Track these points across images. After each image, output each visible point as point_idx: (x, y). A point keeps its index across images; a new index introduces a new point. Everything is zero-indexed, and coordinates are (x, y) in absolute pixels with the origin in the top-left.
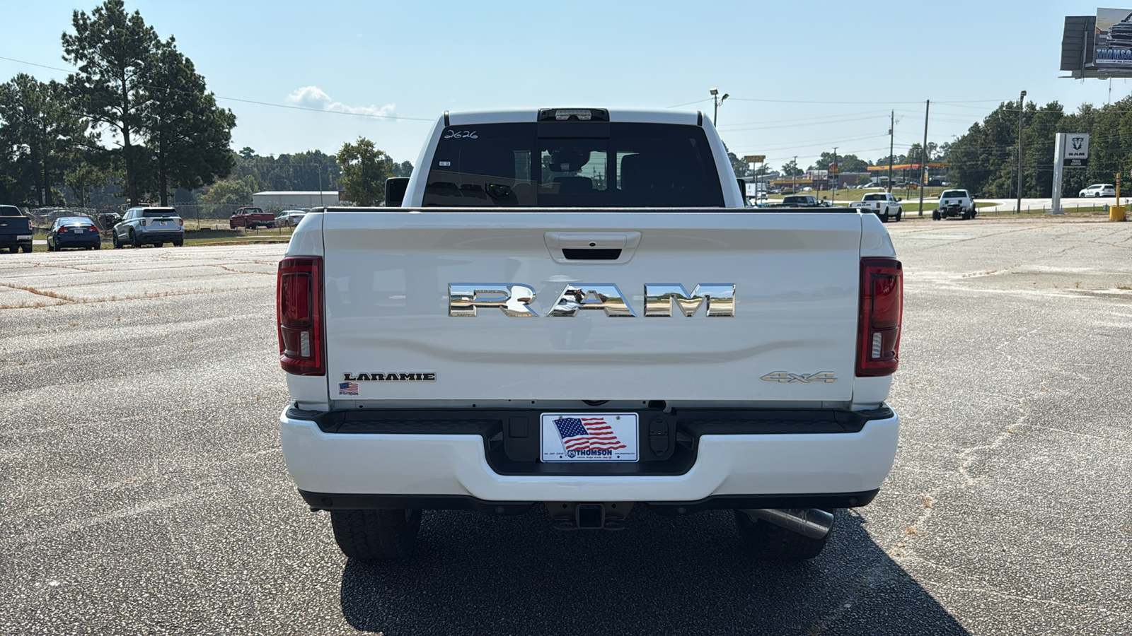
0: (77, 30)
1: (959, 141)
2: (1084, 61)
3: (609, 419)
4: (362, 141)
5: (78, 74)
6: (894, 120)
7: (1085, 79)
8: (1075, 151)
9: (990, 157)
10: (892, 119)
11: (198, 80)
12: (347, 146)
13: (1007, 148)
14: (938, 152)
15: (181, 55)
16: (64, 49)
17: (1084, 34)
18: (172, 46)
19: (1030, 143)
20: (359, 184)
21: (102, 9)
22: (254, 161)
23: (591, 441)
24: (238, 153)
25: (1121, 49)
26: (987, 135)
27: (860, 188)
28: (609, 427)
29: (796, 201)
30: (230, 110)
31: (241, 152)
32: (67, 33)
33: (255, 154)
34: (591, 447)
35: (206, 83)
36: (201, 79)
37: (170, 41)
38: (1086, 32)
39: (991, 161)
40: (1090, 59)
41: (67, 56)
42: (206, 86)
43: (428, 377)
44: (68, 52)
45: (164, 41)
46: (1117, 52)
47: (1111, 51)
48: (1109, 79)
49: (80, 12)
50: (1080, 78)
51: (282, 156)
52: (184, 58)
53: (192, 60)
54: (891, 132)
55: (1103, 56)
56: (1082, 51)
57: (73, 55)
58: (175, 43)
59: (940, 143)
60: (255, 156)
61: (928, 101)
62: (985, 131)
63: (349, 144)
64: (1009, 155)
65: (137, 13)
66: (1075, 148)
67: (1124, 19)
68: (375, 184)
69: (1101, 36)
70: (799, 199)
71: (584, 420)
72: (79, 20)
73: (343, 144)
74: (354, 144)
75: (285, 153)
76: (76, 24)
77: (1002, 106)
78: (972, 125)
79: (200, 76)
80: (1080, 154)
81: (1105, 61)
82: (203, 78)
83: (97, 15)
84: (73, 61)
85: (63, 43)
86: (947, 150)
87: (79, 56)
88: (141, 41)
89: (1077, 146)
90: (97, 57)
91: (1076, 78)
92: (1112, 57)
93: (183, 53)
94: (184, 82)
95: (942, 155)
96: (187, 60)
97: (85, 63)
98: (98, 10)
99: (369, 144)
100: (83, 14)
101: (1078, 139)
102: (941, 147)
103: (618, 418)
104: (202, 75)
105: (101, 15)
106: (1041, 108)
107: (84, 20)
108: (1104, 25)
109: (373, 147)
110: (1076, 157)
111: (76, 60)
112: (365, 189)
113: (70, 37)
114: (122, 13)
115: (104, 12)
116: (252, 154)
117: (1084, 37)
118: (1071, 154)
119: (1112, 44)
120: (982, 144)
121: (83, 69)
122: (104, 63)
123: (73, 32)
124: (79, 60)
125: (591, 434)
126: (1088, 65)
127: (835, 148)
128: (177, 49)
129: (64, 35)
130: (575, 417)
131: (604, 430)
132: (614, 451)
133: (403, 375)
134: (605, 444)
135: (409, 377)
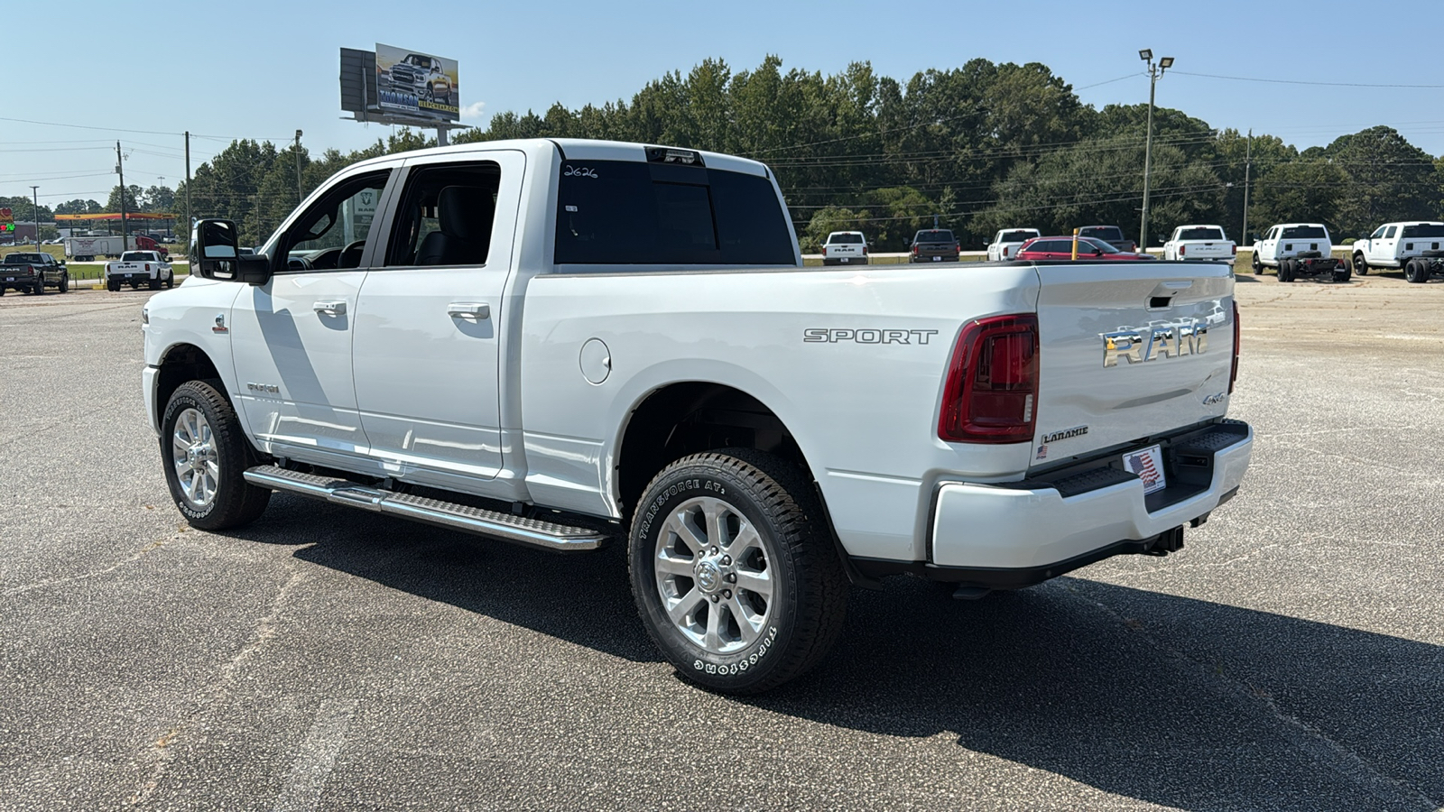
1: (185, 186)
2: (366, 102)
6: (122, 155)
7: (369, 123)
8: (363, 207)
9: (228, 208)
10: (119, 152)
13: (249, 197)
14: (144, 198)
17: (362, 71)
19: (276, 192)
25: (404, 93)
26: (220, 180)
27: (47, 244)
28: (1151, 461)
29: (26, 261)
34: (1148, 479)
38: (364, 69)
39: (230, 213)
40: (373, 100)
43: (1084, 431)
46: (400, 96)
47: (393, 93)
48: (392, 125)
50: (363, 121)
54: (119, 170)
55: (389, 100)
56: (362, 91)
59: (147, 187)
61: (187, 133)
62: (217, 174)
64: (251, 205)
66: (364, 202)
67: (403, 60)
69: (383, 76)
70: (30, 259)
71: (1141, 456)
77: (234, 145)
78: (200, 166)
80: (370, 210)
81: (389, 105)
86: (156, 196)
89: (366, 201)
91: (359, 121)
92: (396, 101)
95: (150, 202)
101: (366, 194)
102: (147, 192)
106: (283, 150)
108: (385, 64)
110: (366, 213)
117: (362, 75)
118: (360, 210)
119: (395, 86)
120: (216, 191)
125: (1146, 468)
126: (370, 107)
127: (35, 188)
130: (1137, 455)
131: (1150, 464)
132: (1156, 481)
133: (1073, 431)
134: (1151, 476)
135: (1075, 433)
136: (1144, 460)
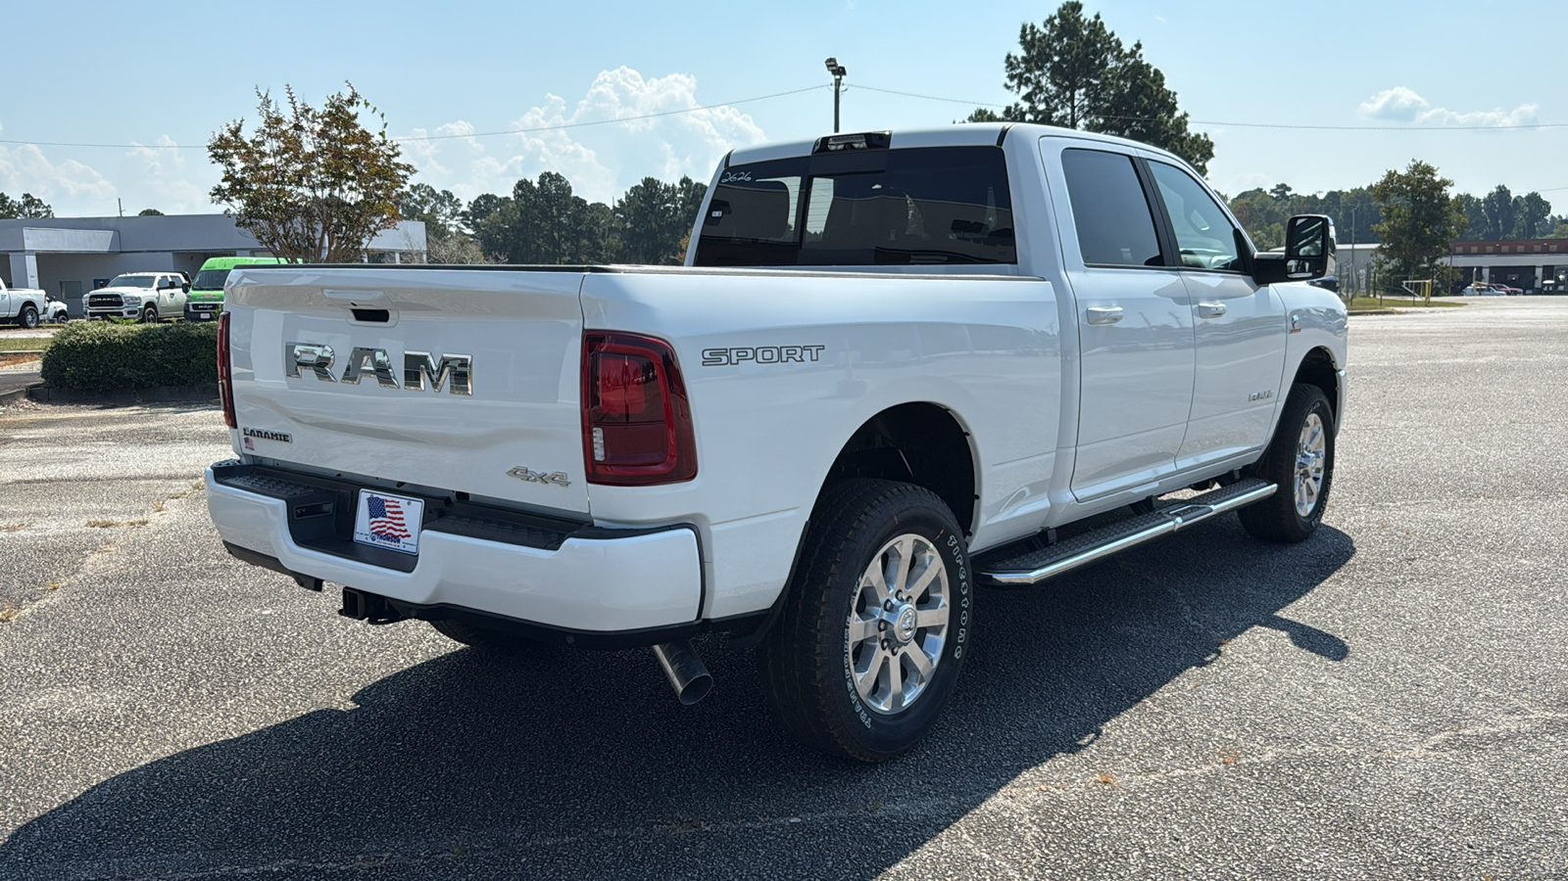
0: (1025, 49)
3: (403, 502)
4: (1416, 167)
5: (1017, 105)
11: (1166, 98)
12: (1391, 175)
15: (1148, 66)
16: (1007, 74)
18: (1138, 55)
20: (1403, 232)
21: (1055, 18)
22: (1289, 203)
23: (388, 525)
24: (1268, 192)
28: (401, 513)
30: (1205, 135)
31: (1272, 191)
32: (1012, 54)
33: (1292, 192)
34: (388, 532)
35: (1178, 100)
36: (1172, 96)
37: (1135, 49)
41: (1010, 84)
42: (1177, 105)
43: (285, 438)
44: (1012, 77)
45: (1127, 50)
49: (1029, 25)
51: (1332, 195)
52: (1152, 70)
53: (1162, 72)
57: (1016, 81)
58: (1140, 51)
60: (1292, 195)
63: (1395, 172)
65: (1097, 17)
68: (1430, 230)
71: (387, 501)
72: (1026, 35)
73: (1386, 173)
74: (1402, 172)
75: (1336, 190)
76: (1023, 41)
79: (1170, 92)
82: (1175, 94)
83: (1049, 26)
84: (1016, 89)
85: (1007, 67)
87: (1023, 81)
88: (1097, 53)
90: (1044, 81)
93: (1151, 63)
94: (1146, 101)
96: (1157, 72)
97: (1030, 89)
98: (1050, 20)
99: (1429, 170)
100: (1032, 27)
103: (409, 504)
104: (1172, 91)
105: (1053, 25)
107: (1033, 34)
109: (1433, 174)
111: (1019, 87)
112: (1411, 239)
113: (1015, 58)
114: (1077, 19)
115: (1057, 21)
116: (1288, 193)
121: (1028, 98)
122: (1053, 89)
123: (1020, 52)
124: (1023, 87)
125: (390, 518)
128: (1143, 58)
129: (1009, 57)
130: (381, 497)
131: (398, 516)
132: (402, 540)
133: (272, 434)
134: (396, 530)
135: (275, 436)
136: (388, 506)
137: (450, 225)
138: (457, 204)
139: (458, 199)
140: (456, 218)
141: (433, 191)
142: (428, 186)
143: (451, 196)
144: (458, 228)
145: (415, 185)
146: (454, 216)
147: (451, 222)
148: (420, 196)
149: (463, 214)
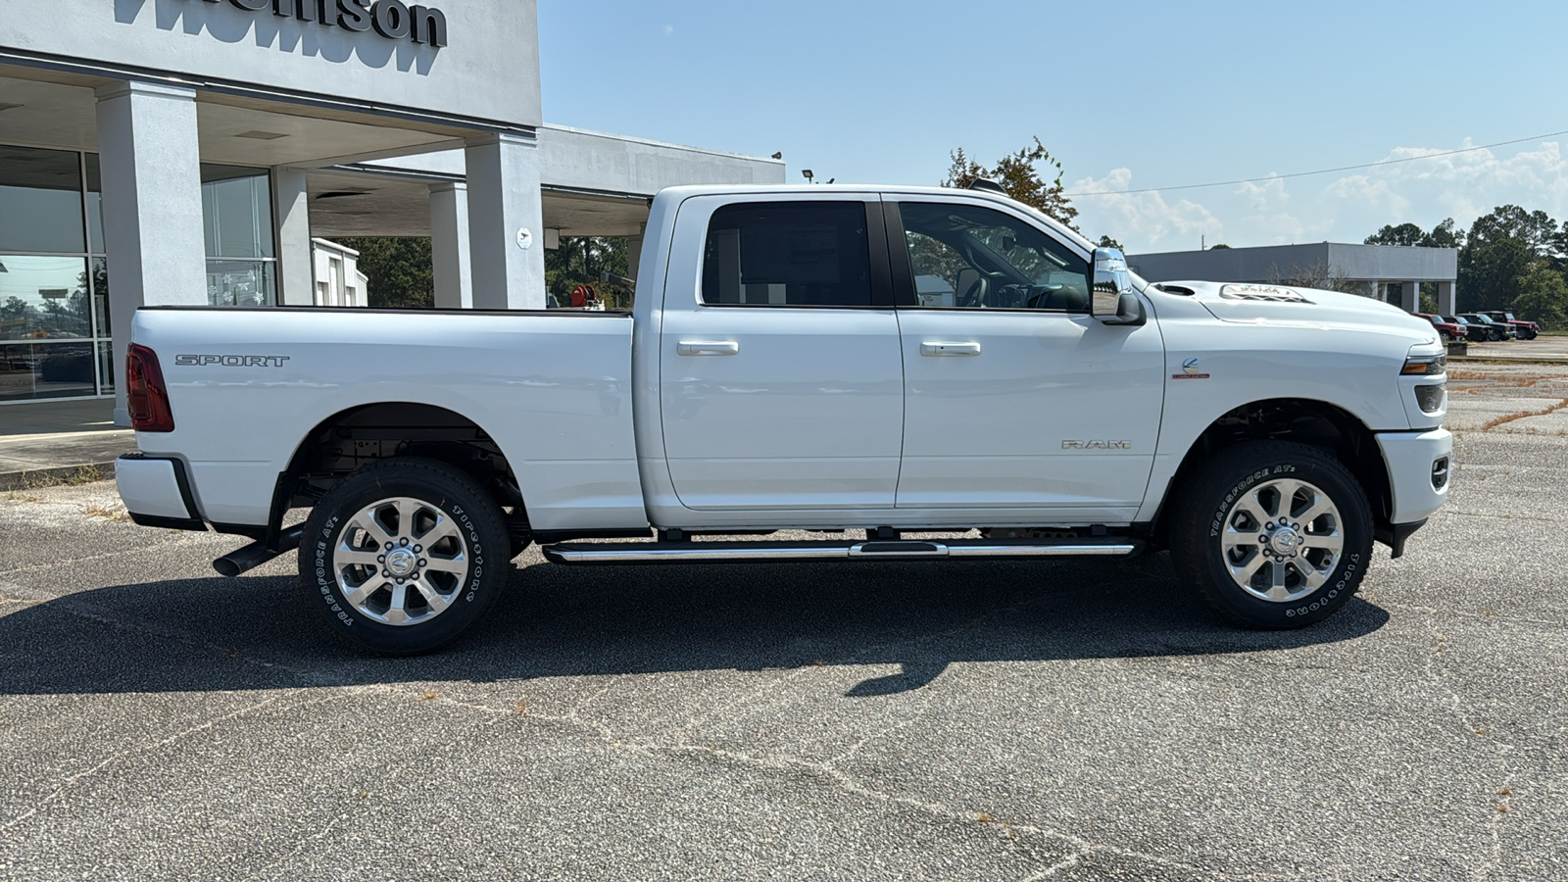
137: (1541, 249)
138: (1552, 224)
139: (1553, 220)
140: (1549, 241)
141: (1524, 213)
142: (1517, 208)
143: (1545, 217)
144: (1550, 252)
145: (1501, 207)
146: (1546, 239)
147: (1542, 246)
148: (1506, 218)
149: (1557, 236)
